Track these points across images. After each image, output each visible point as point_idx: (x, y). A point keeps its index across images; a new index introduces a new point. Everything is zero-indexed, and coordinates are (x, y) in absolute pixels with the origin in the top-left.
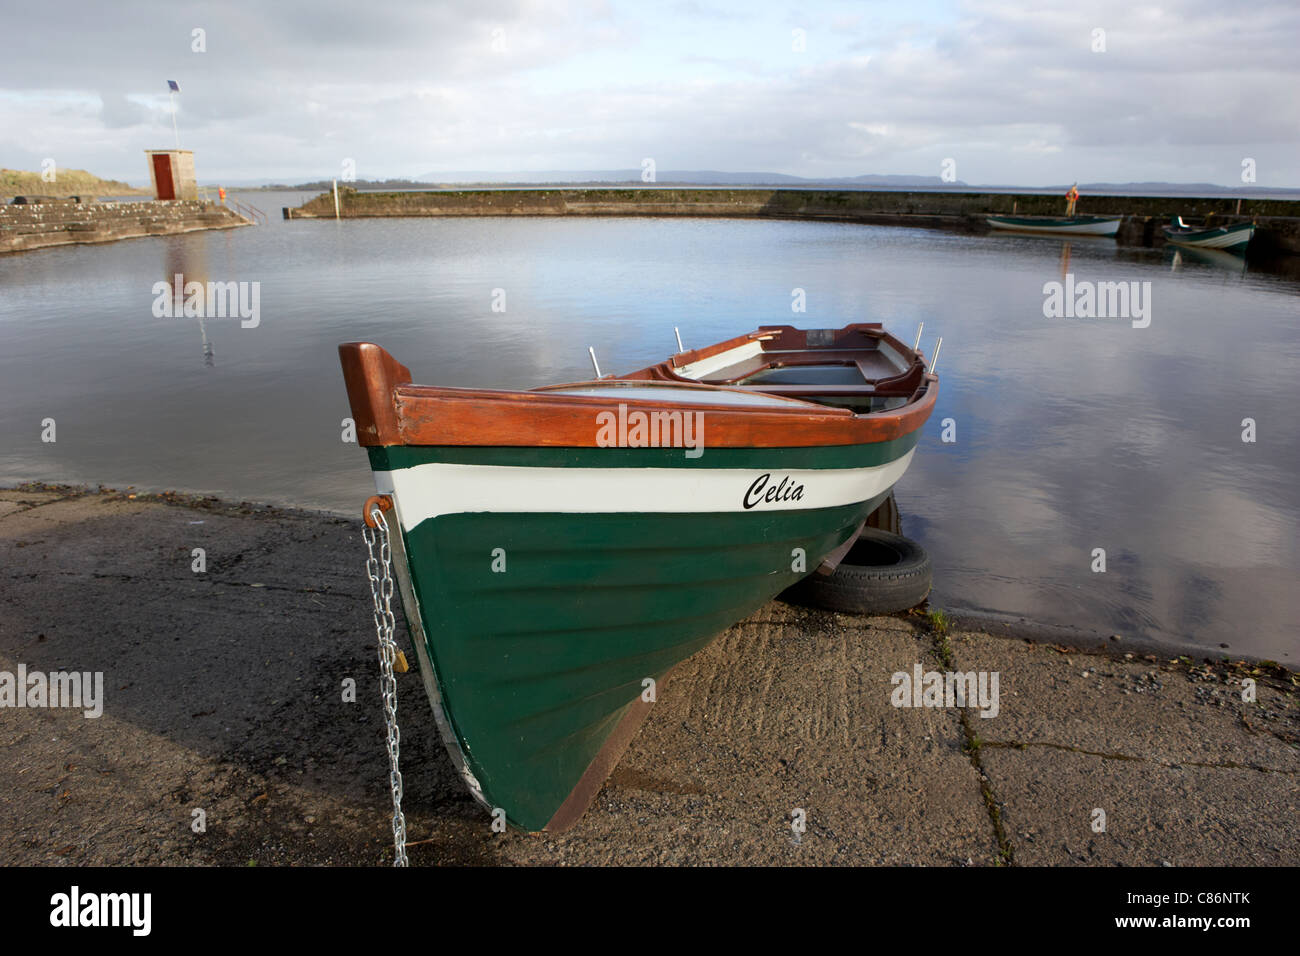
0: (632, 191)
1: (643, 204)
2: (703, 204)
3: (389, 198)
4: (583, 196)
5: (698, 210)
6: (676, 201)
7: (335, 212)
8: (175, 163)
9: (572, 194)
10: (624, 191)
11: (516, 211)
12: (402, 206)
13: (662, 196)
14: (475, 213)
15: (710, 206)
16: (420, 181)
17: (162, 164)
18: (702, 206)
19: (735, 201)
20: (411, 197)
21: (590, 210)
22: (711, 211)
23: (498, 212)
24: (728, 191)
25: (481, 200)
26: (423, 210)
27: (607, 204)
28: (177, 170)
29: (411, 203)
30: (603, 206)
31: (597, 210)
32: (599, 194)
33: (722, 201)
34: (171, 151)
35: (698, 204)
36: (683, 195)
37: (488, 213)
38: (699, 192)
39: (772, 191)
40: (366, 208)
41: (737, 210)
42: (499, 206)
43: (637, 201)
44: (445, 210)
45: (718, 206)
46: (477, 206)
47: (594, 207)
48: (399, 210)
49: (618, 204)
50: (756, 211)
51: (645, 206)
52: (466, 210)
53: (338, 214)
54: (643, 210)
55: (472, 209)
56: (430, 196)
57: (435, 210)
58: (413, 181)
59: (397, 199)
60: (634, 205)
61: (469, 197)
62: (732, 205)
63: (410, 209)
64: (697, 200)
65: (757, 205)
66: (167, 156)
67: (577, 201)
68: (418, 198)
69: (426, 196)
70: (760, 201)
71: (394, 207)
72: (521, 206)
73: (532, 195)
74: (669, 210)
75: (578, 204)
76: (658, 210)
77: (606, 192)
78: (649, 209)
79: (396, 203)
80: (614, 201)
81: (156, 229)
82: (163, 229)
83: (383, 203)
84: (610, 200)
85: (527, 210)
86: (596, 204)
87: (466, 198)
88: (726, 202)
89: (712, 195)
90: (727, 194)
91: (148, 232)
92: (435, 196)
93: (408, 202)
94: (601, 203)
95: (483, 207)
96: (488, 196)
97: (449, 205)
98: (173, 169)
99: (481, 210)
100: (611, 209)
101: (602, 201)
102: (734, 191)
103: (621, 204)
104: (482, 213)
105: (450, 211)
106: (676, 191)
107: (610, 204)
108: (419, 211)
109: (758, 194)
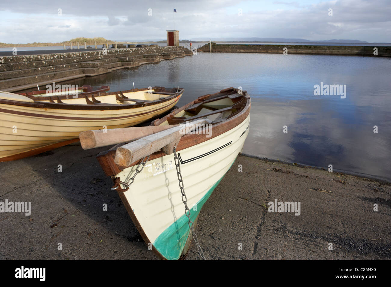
0: (311, 46)
1: (314, 50)
2: (336, 51)
3: (227, 46)
4: (293, 47)
5: (334, 53)
6: (326, 49)
7: (209, 50)
8: (175, 34)
9: (289, 46)
10: (308, 46)
11: (269, 51)
12: (231, 49)
13: (321, 48)
14: (255, 52)
15: (338, 52)
16: (191, 40)
17: (171, 35)
18: (335, 52)
19: (348, 50)
20: (234, 46)
21: (295, 52)
22: (338, 53)
23: (263, 52)
24: (346, 46)
25: (258, 48)
26: (238, 50)
27: (301, 50)
28: (175, 37)
29: (234, 48)
30: (300, 51)
31: (297, 52)
32: (299, 47)
33: (342, 50)
34: (174, 31)
35: (334, 51)
36: (329, 47)
37: (260, 52)
38: (335, 47)
39: (362, 47)
40: (219, 49)
41: (348, 53)
42: (264, 50)
43: (312, 49)
44: (245, 51)
45: (341, 52)
46: (256, 50)
47: (297, 51)
48: (230, 50)
49: (305, 50)
50: (355, 54)
51: (315, 51)
52: (252, 51)
53: (210, 51)
54: (314, 52)
55: (254, 51)
56: (241, 46)
57: (242, 51)
58: (189, 40)
59: (230, 47)
60: (311, 50)
61: (254, 47)
62: (347, 51)
63: (234, 50)
64: (334, 49)
65: (356, 51)
66: (173, 32)
67: (290, 49)
68: (237, 46)
69: (239, 46)
70: (357, 50)
71: (229, 49)
72: (271, 50)
73: (276, 46)
74: (323, 53)
75: (291, 50)
76: (319, 53)
77: (301, 46)
78: (316, 52)
79: (229, 48)
80: (304, 49)
81: (179, 55)
82: (181, 55)
83: (225, 48)
84: (302, 49)
85: (273, 51)
86: (297, 50)
87: (253, 47)
88: (344, 50)
89: (339, 48)
90: (345, 48)
91: (176, 56)
92: (242, 46)
93: (233, 48)
94: (299, 50)
95: (258, 50)
96: (260, 47)
97: (247, 49)
98: (174, 36)
99: (257, 51)
100: (302, 52)
101: (300, 49)
102: (348, 46)
103: (306, 50)
104: (257, 52)
105: (247, 51)
106: (326, 46)
107: (302, 50)
108: (237, 51)
109: (357, 48)
